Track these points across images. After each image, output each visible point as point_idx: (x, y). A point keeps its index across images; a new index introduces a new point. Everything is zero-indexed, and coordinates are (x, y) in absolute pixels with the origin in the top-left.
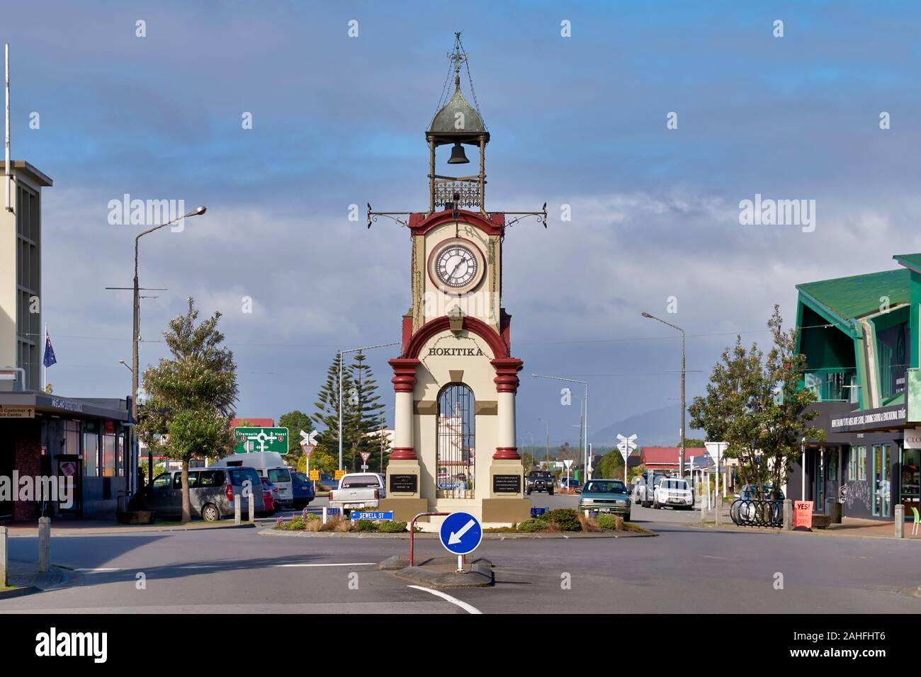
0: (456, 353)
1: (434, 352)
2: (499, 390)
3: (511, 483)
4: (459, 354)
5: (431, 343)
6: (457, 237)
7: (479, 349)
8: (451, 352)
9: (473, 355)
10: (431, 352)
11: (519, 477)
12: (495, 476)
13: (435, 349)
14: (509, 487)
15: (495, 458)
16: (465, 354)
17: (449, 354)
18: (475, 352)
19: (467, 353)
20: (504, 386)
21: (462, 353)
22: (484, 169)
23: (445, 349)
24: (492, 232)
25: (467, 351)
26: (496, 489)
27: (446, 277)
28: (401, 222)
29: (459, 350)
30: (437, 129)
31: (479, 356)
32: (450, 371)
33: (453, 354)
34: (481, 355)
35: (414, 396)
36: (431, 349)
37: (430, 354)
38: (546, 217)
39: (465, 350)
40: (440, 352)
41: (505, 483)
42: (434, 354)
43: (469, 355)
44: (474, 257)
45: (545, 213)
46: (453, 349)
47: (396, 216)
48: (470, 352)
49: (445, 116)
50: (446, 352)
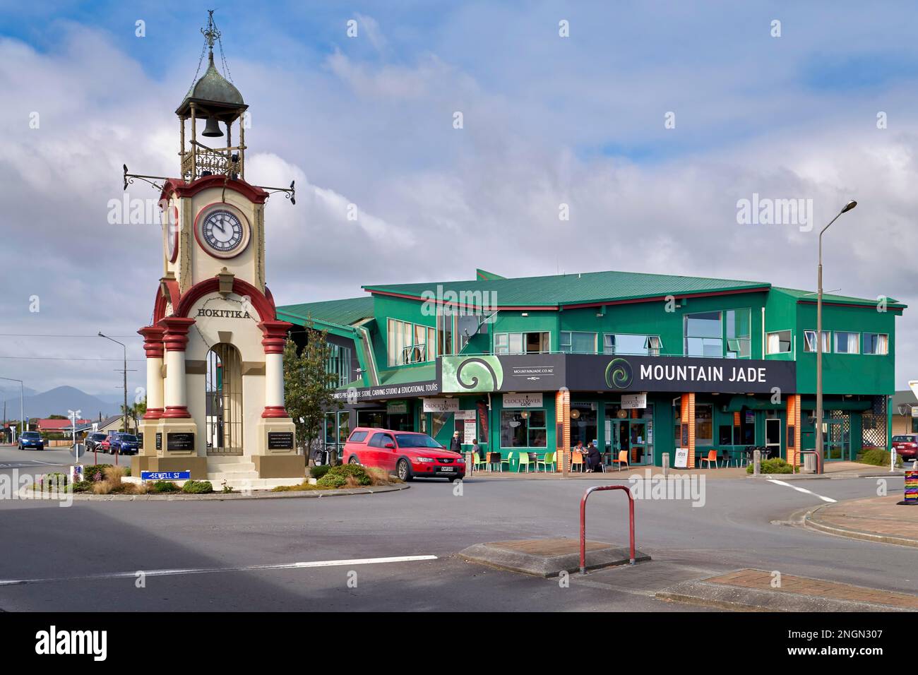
0: (225, 315)
1: (203, 313)
2: (267, 352)
3: (285, 440)
4: (227, 316)
5: (200, 304)
6: (224, 202)
7: (247, 312)
8: (219, 313)
9: (240, 317)
10: (200, 313)
11: (291, 434)
12: (270, 434)
13: (204, 310)
14: (283, 444)
15: (264, 416)
16: (233, 317)
17: (218, 316)
18: (242, 315)
19: (235, 315)
20: (270, 348)
21: (230, 315)
22: (243, 141)
23: (214, 311)
24: (256, 200)
25: (235, 313)
26: (272, 445)
27: (213, 241)
28: (157, 186)
29: (227, 311)
30: (199, 96)
31: (246, 319)
32: (219, 332)
33: (222, 316)
34: (248, 317)
35: (185, 355)
36: (200, 310)
37: (199, 315)
38: (294, 194)
39: (233, 312)
40: (209, 313)
41: (279, 440)
42: (204, 315)
43: (236, 317)
44: (239, 223)
45: (292, 190)
46: (222, 311)
47: (152, 180)
48: (238, 315)
49: (205, 86)
50: (214, 313)
